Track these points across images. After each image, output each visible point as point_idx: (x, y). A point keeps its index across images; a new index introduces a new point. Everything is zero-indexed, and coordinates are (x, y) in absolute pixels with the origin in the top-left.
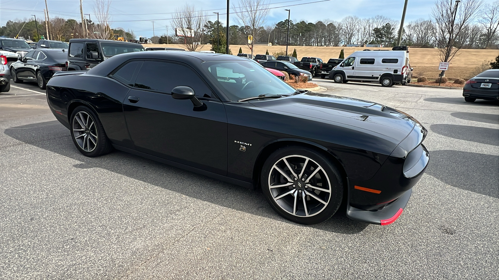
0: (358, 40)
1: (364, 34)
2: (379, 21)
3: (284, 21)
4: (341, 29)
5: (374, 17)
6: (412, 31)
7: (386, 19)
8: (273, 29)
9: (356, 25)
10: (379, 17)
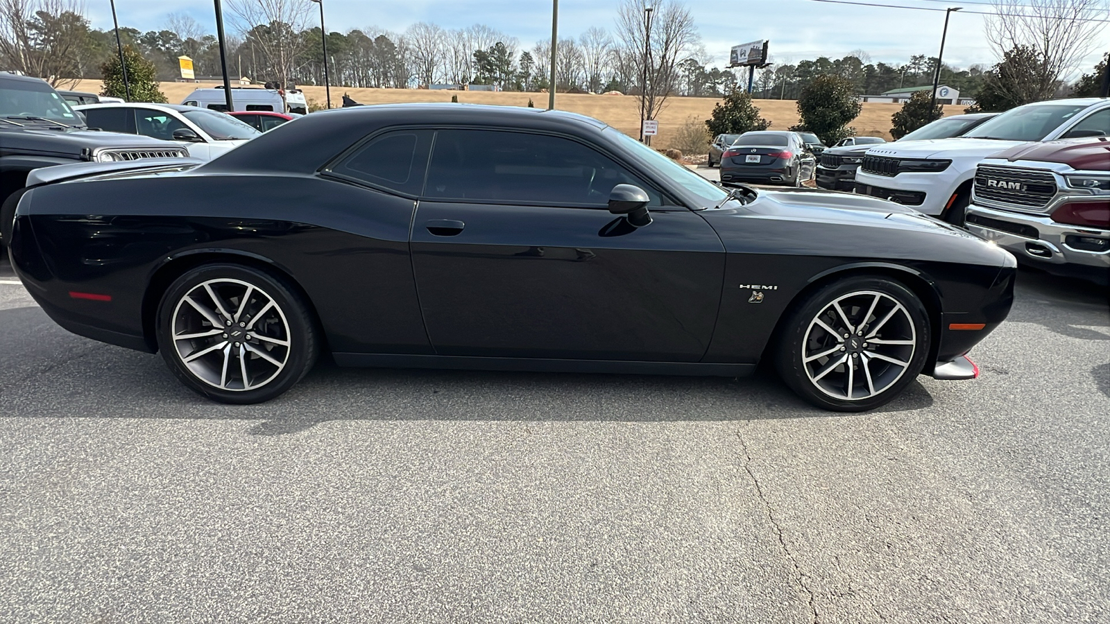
0: (446, 75)
1: (456, 63)
2: (481, 35)
3: (268, 26)
4: (407, 49)
5: (471, 28)
6: (544, 59)
7: (493, 33)
8: (243, 42)
9: (438, 42)
10: (480, 29)
